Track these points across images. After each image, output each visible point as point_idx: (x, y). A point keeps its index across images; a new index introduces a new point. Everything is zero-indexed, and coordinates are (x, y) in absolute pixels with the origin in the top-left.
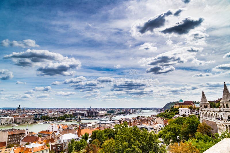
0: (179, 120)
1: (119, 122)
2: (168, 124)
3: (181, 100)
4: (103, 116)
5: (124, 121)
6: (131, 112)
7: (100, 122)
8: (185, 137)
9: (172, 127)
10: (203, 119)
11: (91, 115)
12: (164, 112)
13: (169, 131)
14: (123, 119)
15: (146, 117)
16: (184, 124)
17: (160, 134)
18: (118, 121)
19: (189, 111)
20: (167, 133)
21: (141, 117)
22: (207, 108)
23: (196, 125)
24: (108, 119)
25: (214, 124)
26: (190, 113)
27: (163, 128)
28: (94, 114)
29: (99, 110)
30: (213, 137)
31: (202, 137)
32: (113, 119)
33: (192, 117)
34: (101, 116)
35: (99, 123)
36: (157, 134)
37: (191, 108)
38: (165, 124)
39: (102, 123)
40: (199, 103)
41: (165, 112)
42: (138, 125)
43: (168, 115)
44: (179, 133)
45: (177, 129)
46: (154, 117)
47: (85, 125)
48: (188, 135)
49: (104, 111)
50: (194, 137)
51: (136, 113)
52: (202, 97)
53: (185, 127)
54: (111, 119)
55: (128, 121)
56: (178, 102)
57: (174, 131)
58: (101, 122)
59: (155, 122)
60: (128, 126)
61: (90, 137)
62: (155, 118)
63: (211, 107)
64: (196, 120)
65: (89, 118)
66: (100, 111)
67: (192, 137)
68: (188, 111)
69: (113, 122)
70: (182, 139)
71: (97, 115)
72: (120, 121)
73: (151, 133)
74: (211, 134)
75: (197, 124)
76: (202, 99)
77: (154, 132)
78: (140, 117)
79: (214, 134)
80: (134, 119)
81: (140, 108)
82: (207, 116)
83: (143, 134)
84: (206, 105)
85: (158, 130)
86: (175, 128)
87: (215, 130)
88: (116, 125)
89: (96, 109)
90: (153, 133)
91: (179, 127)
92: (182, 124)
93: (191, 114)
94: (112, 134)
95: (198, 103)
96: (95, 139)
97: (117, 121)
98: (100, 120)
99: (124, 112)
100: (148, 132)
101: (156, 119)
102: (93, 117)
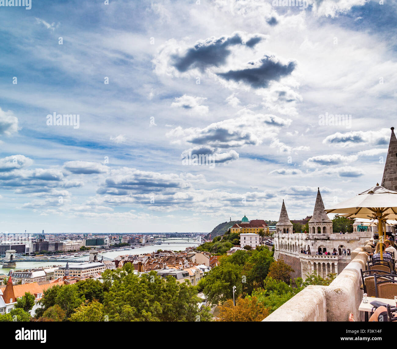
0: (239, 256)
1: (114, 263)
2: (218, 265)
3: (245, 218)
4: (75, 251)
5: (125, 262)
6: (144, 241)
7: (67, 265)
8: (246, 288)
9: (225, 270)
10: (280, 254)
11: (44, 251)
12: (212, 241)
13: (218, 278)
14: (123, 258)
15: (175, 252)
16: (247, 263)
17: (200, 285)
18: (113, 261)
19: (258, 239)
20: (213, 282)
21: (165, 251)
22: (287, 233)
23: (267, 264)
24: (87, 258)
25: (297, 261)
26: (258, 242)
27: (207, 273)
28: (51, 249)
29: (65, 239)
30: (294, 284)
31: (275, 286)
32: (99, 259)
33: (262, 250)
34: (70, 252)
35: (63, 269)
36: (196, 284)
37: (261, 234)
38: (213, 264)
39: (71, 269)
40: (275, 225)
41: (214, 242)
42: (157, 268)
43: (218, 246)
44: (236, 281)
45: (233, 273)
46: (191, 251)
47: (27, 274)
48: (252, 284)
49: (79, 241)
50: (263, 286)
51: (155, 244)
52: (281, 213)
53: (249, 270)
54: (95, 257)
55: (135, 262)
56: (239, 222)
57: (227, 277)
58: (70, 267)
59: (194, 262)
60: (135, 272)
61: (40, 302)
62: (194, 253)
63: (295, 231)
64: (268, 256)
65: (37, 257)
66: (69, 240)
67: (259, 286)
68: (256, 238)
69: (99, 264)
70: (240, 292)
71: (59, 249)
72: (117, 262)
73: (184, 284)
74: (291, 279)
75: (269, 262)
76: (281, 217)
77: (190, 281)
78: (162, 251)
79: (295, 279)
80: (149, 258)
81: (163, 234)
82: (286, 248)
83: (167, 286)
84: (286, 228)
85: (198, 276)
86: (229, 272)
87: (297, 273)
88: (107, 272)
89: (56, 235)
90: (188, 284)
91: (237, 269)
92: (243, 263)
93: (260, 245)
94: (95, 292)
95: (274, 223)
96: (52, 305)
97: (111, 263)
98: (68, 261)
99: (126, 242)
100: (178, 283)
101: (195, 255)
102: (49, 254)
